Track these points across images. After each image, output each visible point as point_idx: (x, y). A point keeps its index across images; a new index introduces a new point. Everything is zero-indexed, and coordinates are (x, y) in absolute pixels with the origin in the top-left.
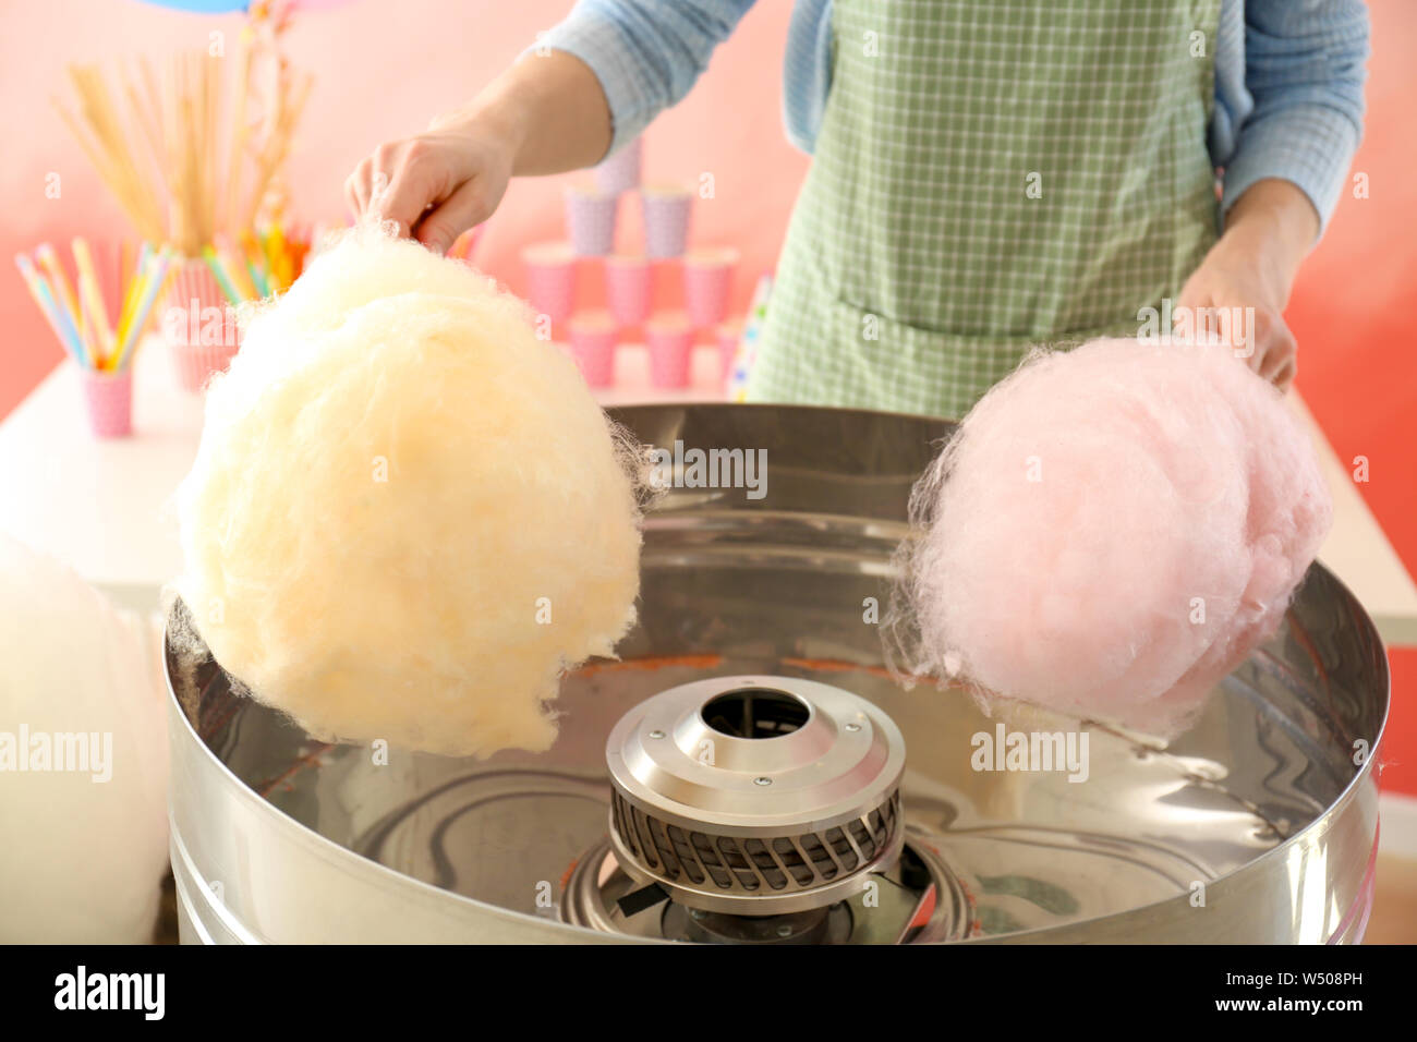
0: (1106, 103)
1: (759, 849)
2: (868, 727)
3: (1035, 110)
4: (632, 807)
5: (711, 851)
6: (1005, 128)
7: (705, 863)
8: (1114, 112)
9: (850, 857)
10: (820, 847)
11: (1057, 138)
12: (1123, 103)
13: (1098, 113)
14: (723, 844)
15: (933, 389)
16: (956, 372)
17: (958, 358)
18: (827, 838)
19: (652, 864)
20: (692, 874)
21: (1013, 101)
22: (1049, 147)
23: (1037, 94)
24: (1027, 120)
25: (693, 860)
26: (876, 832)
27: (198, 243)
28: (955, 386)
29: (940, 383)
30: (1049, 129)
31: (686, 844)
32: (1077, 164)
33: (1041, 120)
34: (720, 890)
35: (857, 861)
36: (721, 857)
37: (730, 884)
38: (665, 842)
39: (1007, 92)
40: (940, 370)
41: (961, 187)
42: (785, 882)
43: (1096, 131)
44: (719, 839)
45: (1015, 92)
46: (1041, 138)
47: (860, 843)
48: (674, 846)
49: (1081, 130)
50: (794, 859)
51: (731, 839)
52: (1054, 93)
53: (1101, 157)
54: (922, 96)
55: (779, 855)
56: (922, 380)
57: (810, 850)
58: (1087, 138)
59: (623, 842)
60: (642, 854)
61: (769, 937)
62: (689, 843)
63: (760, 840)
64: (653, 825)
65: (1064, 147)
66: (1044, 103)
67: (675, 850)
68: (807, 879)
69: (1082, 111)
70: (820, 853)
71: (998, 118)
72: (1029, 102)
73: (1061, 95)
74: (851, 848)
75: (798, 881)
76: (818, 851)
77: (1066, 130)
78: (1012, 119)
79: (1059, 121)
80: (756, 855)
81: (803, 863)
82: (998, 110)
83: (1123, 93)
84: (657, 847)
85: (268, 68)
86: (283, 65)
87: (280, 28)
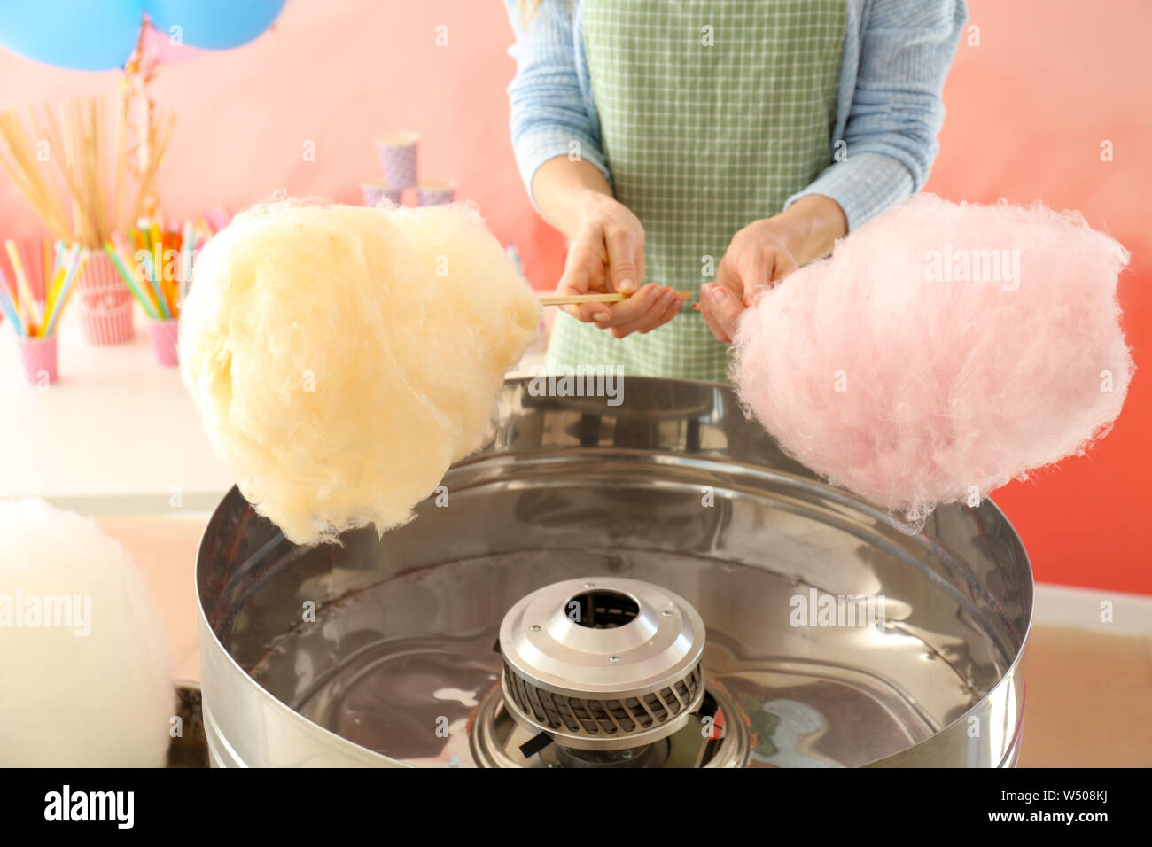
0: (769, 153)
1: (616, 706)
2: (677, 612)
3: (721, 159)
4: (524, 681)
5: (583, 709)
6: (702, 171)
7: (578, 718)
8: (775, 158)
9: (675, 705)
10: (657, 701)
11: (737, 177)
12: (780, 153)
13: (764, 159)
14: (591, 704)
15: (667, 349)
16: (682, 338)
17: (683, 329)
18: (661, 694)
19: (540, 719)
20: (570, 726)
21: (706, 153)
22: (732, 183)
23: (722, 149)
24: (716, 165)
25: (571, 716)
26: (691, 685)
27: (99, 239)
28: (682, 347)
29: (671, 345)
30: (732, 171)
31: (565, 706)
32: (752, 194)
33: (726, 165)
34: (589, 735)
35: (679, 706)
36: (590, 714)
37: (596, 730)
38: (549, 705)
39: (702, 146)
40: (672, 336)
41: (675, 211)
42: (634, 727)
43: (764, 172)
44: (589, 701)
45: (707, 147)
46: (726, 178)
47: (681, 695)
48: (556, 707)
49: (753, 172)
50: (639, 710)
51: (597, 701)
52: (733, 147)
53: (768, 189)
54: (645, 151)
55: (630, 708)
56: (660, 343)
57: (650, 704)
58: (758, 177)
59: (517, 705)
60: (532, 711)
61: (616, 760)
62: (567, 704)
63: (617, 701)
64: (540, 693)
65: (742, 183)
66: (727, 154)
67: (558, 710)
68: (648, 723)
69: (753, 159)
70: (657, 705)
71: (697, 164)
72: (717, 153)
73: (738, 148)
74: (676, 699)
75: (643, 725)
76: (655, 703)
77: (743, 172)
78: (707, 165)
79: (738, 166)
80: (613, 711)
81: (645, 713)
82: (697, 159)
83: (780, 146)
84: (544, 708)
85: (141, 108)
86: (151, 105)
87: (148, 80)
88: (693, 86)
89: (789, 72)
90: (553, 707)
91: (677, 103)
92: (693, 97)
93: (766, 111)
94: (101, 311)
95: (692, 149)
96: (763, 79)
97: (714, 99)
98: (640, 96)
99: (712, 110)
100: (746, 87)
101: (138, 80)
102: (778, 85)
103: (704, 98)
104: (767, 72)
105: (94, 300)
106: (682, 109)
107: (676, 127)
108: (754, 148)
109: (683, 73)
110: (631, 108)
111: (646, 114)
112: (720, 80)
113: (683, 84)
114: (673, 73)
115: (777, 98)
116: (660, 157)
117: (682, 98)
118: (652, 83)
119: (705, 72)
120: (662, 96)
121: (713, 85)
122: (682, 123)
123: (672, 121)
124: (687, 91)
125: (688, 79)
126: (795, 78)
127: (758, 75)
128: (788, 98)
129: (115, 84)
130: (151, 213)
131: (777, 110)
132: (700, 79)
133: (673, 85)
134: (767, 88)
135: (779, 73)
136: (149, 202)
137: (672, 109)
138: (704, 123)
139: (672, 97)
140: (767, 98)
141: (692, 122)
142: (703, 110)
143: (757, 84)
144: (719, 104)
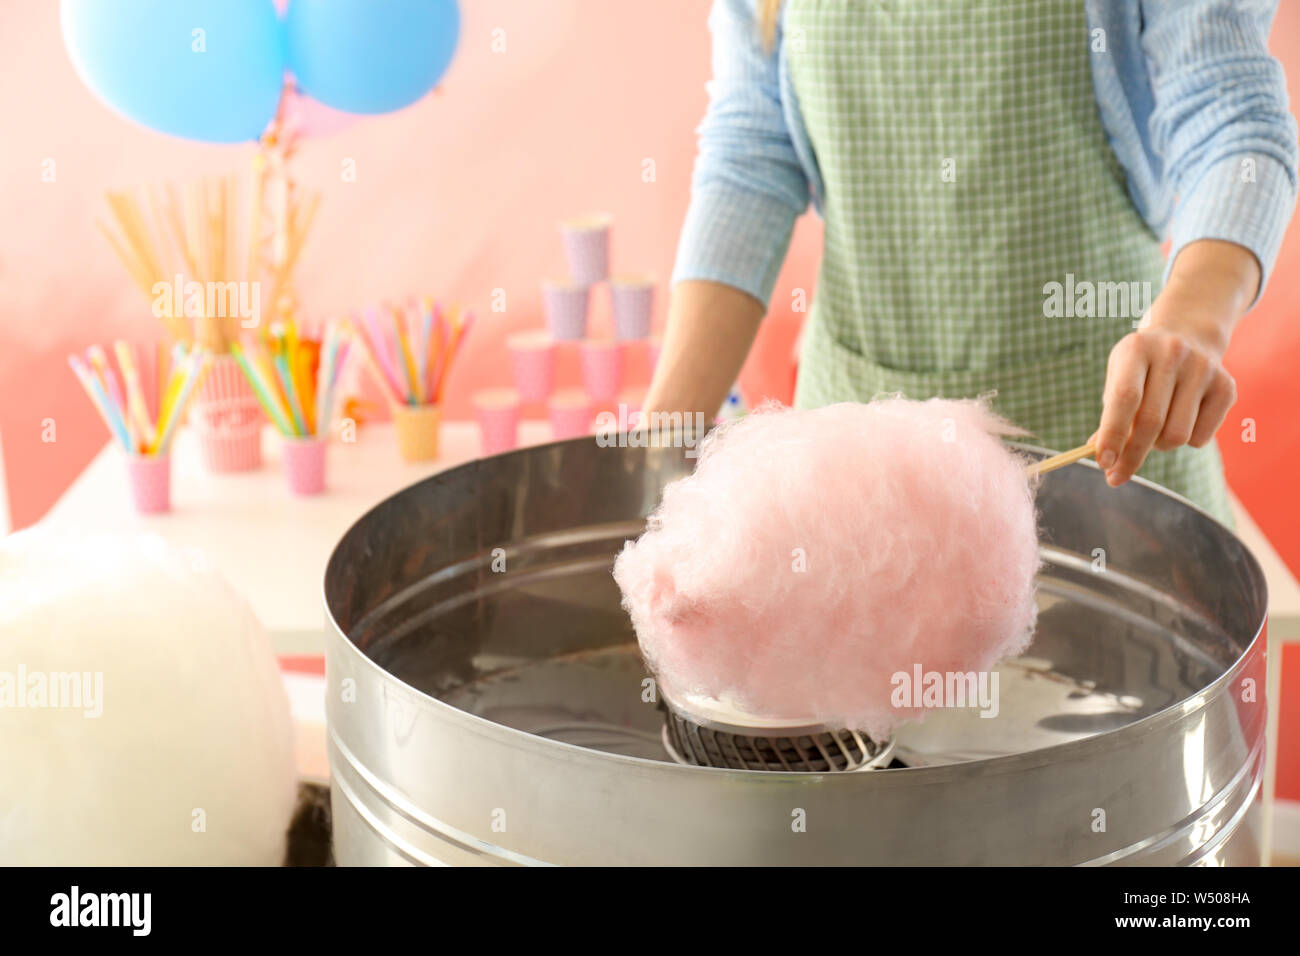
4: (685, 722)
27: (225, 342)
48: (720, 748)
67: (722, 753)
84: (707, 751)
85: (278, 189)
86: (291, 186)
87: (288, 154)
88: (909, 109)
89: (1018, 88)
90: (717, 749)
91: (893, 130)
92: (910, 123)
93: (994, 135)
94: (225, 431)
95: (913, 182)
96: (988, 98)
97: (933, 124)
98: (851, 124)
99: (933, 136)
100: (969, 108)
101: (276, 156)
102: (1006, 104)
103: (923, 122)
104: (993, 90)
105: (217, 418)
106: (899, 136)
107: (894, 158)
108: (984, 180)
109: (896, 94)
110: (841, 139)
111: (860, 144)
112: (939, 102)
113: (897, 108)
114: (886, 95)
115: (1006, 119)
116: (878, 193)
117: (899, 124)
118: (864, 109)
119: (921, 93)
120: (876, 123)
121: (931, 108)
122: (900, 153)
123: (889, 151)
124: (903, 115)
125: (903, 102)
126: (1025, 94)
127: (981, 94)
128: (1019, 117)
129: (249, 159)
130: (288, 316)
131: (1007, 133)
132: (916, 102)
133: (887, 109)
134: (993, 107)
135: (1006, 91)
136: (284, 303)
137: (888, 138)
138: (925, 152)
139: (888, 123)
140: (994, 120)
141: (912, 151)
142: (923, 137)
143: (981, 105)
144: (940, 130)
